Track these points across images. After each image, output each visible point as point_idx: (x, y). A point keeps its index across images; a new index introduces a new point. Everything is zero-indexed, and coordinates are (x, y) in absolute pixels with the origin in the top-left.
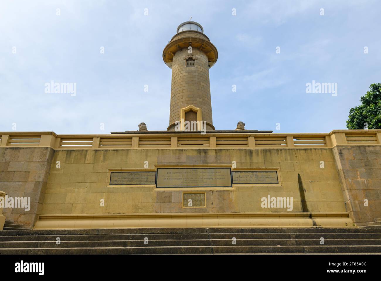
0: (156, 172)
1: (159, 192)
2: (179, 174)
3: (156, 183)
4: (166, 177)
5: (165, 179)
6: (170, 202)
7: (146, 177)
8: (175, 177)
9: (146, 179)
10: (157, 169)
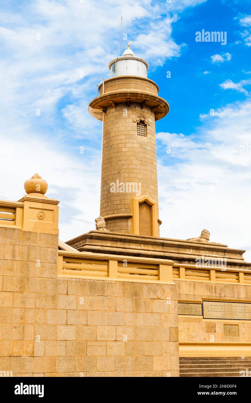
0: (202, 304)
1: (207, 323)
2: (219, 307)
3: (203, 315)
4: (210, 310)
5: (209, 311)
6: (215, 331)
7: (195, 308)
8: (216, 310)
9: (195, 310)
10: (203, 301)
